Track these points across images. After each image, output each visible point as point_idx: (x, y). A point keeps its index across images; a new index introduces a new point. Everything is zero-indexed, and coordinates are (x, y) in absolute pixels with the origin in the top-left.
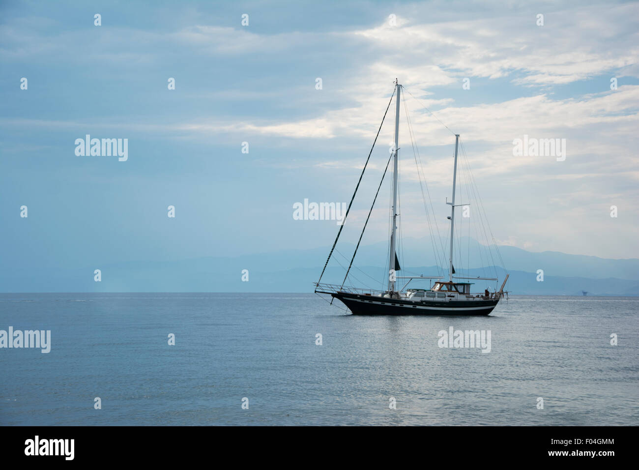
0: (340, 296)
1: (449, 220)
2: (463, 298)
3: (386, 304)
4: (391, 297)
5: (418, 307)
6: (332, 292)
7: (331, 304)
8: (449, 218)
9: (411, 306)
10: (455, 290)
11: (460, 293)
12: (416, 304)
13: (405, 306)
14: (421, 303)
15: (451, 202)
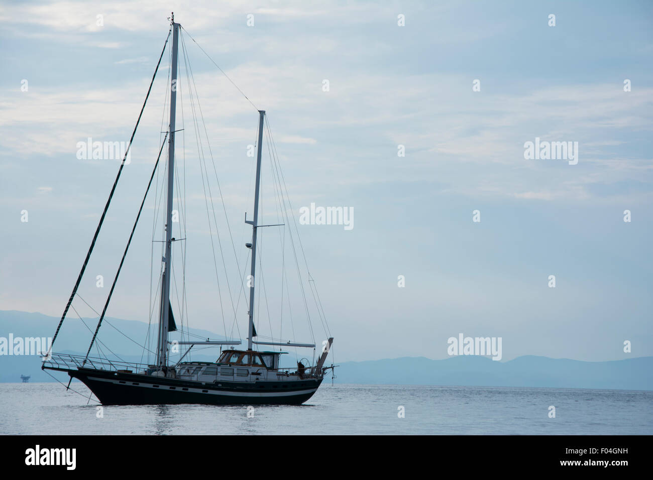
0: (83, 374)
1: (248, 249)
2: (272, 377)
3: (162, 387)
4: (165, 376)
5: (210, 392)
6: (67, 368)
7: (68, 388)
8: (248, 246)
9: (200, 391)
10: (260, 363)
11: (268, 369)
12: (208, 386)
13: (191, 390)
14: (215, 386)
15: (252, 220)
